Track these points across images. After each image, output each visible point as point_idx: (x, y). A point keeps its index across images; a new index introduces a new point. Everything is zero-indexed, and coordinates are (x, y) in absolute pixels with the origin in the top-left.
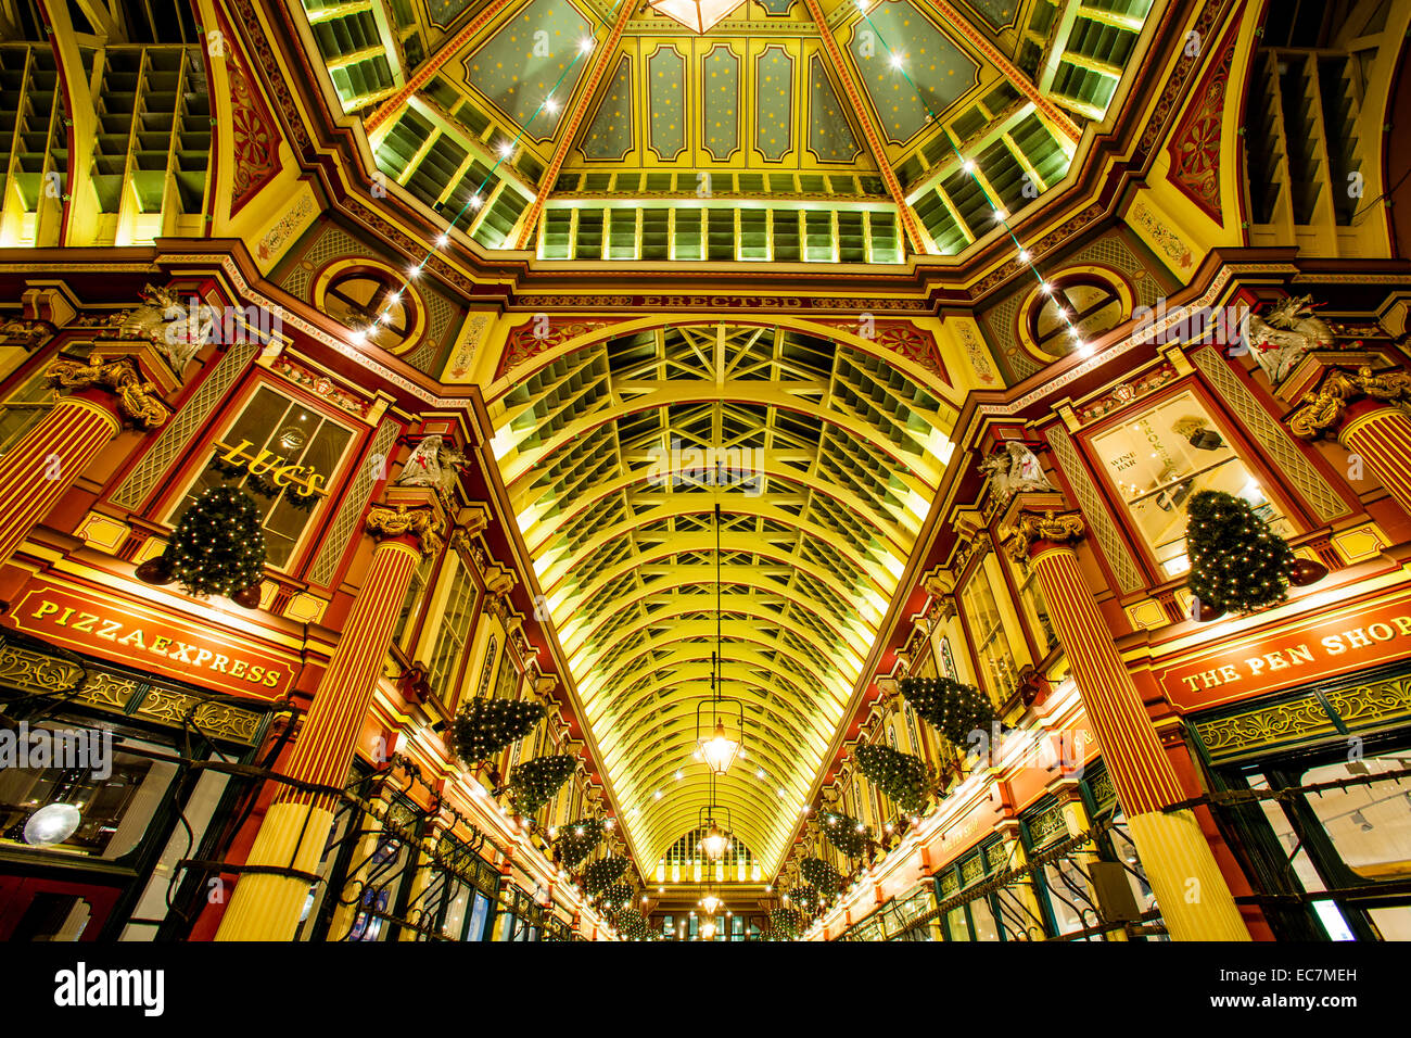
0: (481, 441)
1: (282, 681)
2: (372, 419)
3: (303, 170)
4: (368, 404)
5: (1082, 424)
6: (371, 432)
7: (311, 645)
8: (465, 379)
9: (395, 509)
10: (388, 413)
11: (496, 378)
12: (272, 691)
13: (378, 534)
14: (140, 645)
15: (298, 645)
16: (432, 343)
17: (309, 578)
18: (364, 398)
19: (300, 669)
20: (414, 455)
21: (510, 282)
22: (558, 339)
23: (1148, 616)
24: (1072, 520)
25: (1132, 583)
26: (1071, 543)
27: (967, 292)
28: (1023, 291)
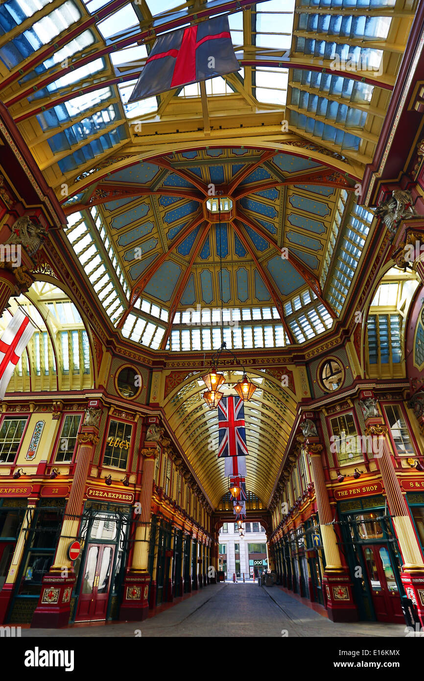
0: (163, 417)
1: (132, 498)
2: (136, 421)
3: (107, 348)
4: (134, 416)
5: (328, 414)
6: (136, 424)
7: (137, 489)
8: (157, 401)
9: (147, 448)
10: (140, 417)
11: (165, 399)
12: (130, 501)
13: (145, 457)
14: (107, 496)
15: (133, 489)
16: (145, 387)
17: (132, 471)
18: (133, 414)
19: (135, 494)
20: (149, 430)
21: (163, 360)
22: (180, 380)
23: (334, 475)
24: (320, 446)
25: (332, 465)
26: (319, 453)
27: (304, 355)
28: (320, 360)
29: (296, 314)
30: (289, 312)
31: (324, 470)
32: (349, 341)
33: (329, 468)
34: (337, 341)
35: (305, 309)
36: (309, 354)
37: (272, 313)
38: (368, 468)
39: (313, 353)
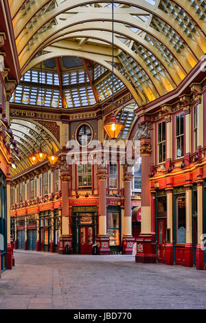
23: (74, 193)
24: (69, 177)
25: (74, 187)
26: (68, 181)
27: (69, 117)
28: (79, 123)
29: (71, 87)
30: (66, 83)
31: (69, 190)
32: (102, 119)
33: (72, 189)
34: (93, 115)
35: (78, 86)
36: (73, 117)
37: (53, 80)
38: (93, 193)
39: (76, 117)
